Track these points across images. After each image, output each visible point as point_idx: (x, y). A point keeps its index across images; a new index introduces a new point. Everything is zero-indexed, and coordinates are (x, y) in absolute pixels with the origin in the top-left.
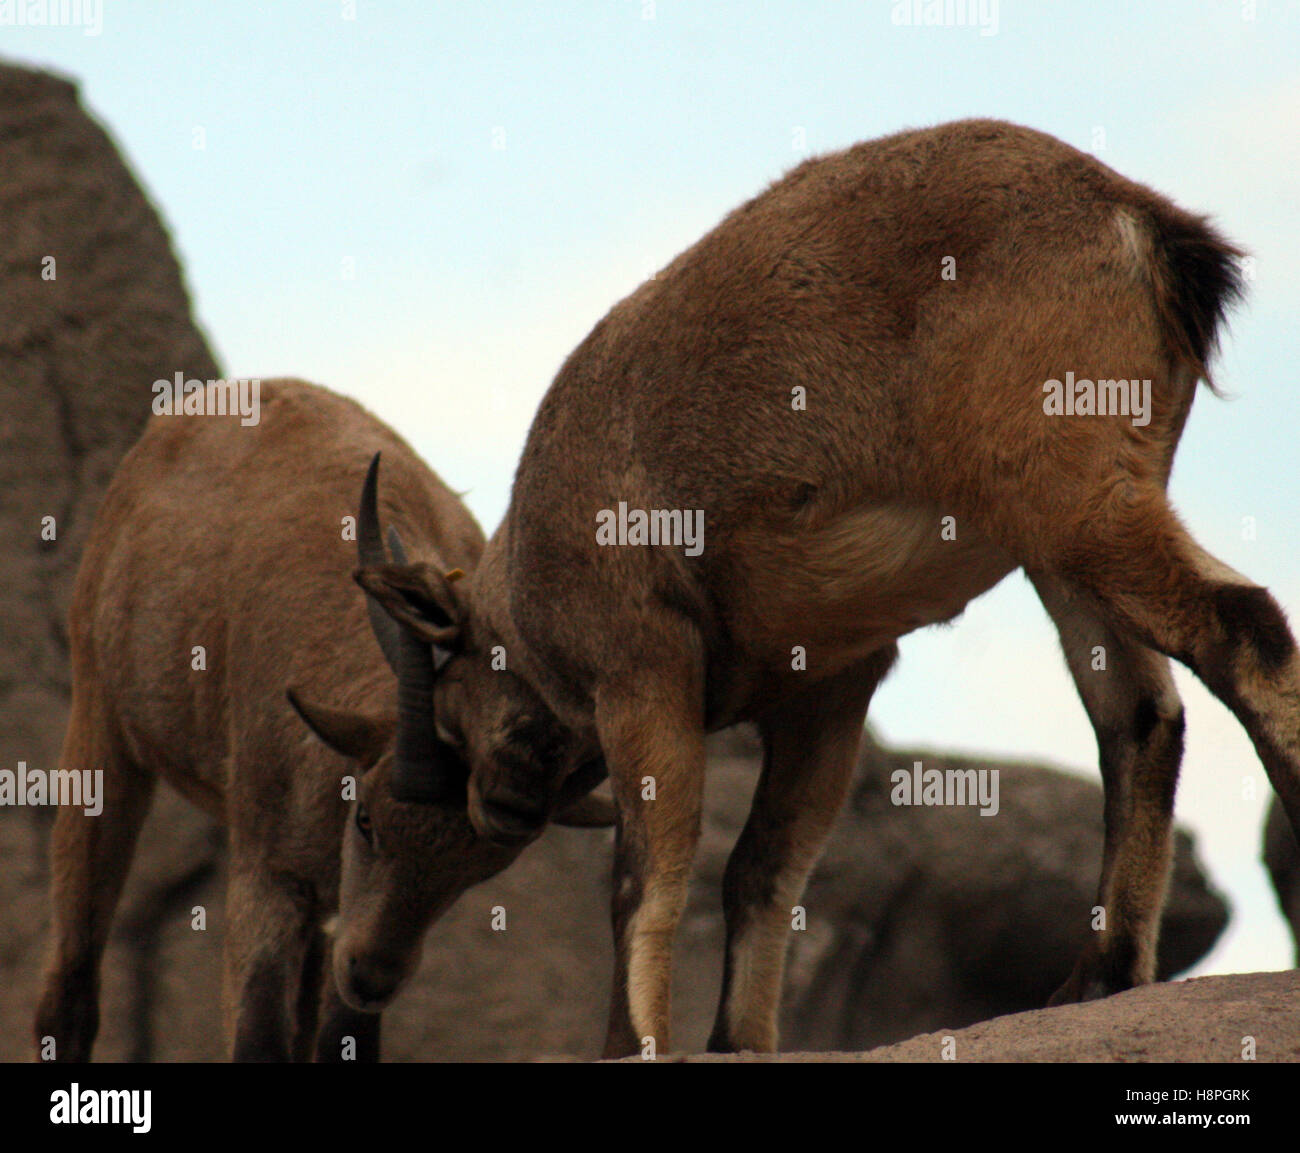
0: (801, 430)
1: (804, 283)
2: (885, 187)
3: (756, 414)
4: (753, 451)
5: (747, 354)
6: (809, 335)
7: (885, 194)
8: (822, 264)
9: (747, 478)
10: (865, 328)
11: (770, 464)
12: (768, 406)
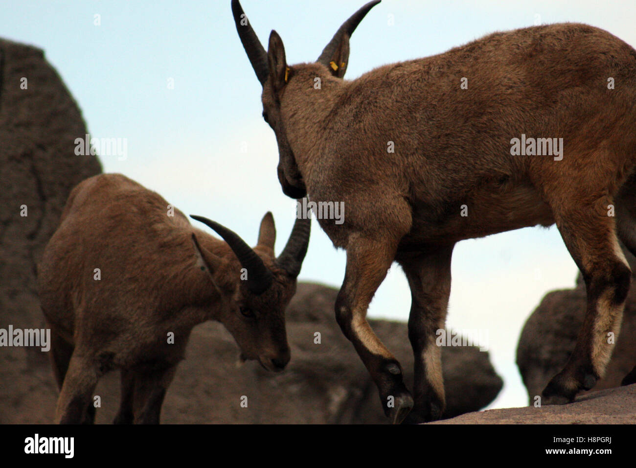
0: (503, 151)
1: (511, 87)
2: (546, 49)
3: (487, 144)
4: (485, 159)
5: (485, 118)
6: (509, 109)
7: (545, 52)
8: (519, 79)
9: (482, 169)
10: (531, 105)
11: (492, 165)
12: (492, 141)
